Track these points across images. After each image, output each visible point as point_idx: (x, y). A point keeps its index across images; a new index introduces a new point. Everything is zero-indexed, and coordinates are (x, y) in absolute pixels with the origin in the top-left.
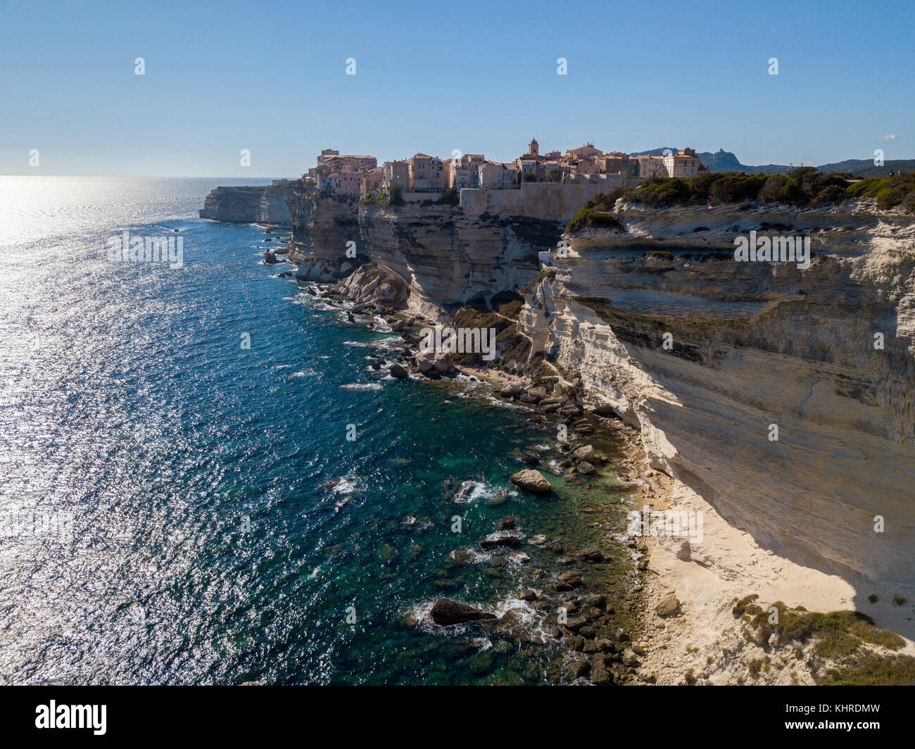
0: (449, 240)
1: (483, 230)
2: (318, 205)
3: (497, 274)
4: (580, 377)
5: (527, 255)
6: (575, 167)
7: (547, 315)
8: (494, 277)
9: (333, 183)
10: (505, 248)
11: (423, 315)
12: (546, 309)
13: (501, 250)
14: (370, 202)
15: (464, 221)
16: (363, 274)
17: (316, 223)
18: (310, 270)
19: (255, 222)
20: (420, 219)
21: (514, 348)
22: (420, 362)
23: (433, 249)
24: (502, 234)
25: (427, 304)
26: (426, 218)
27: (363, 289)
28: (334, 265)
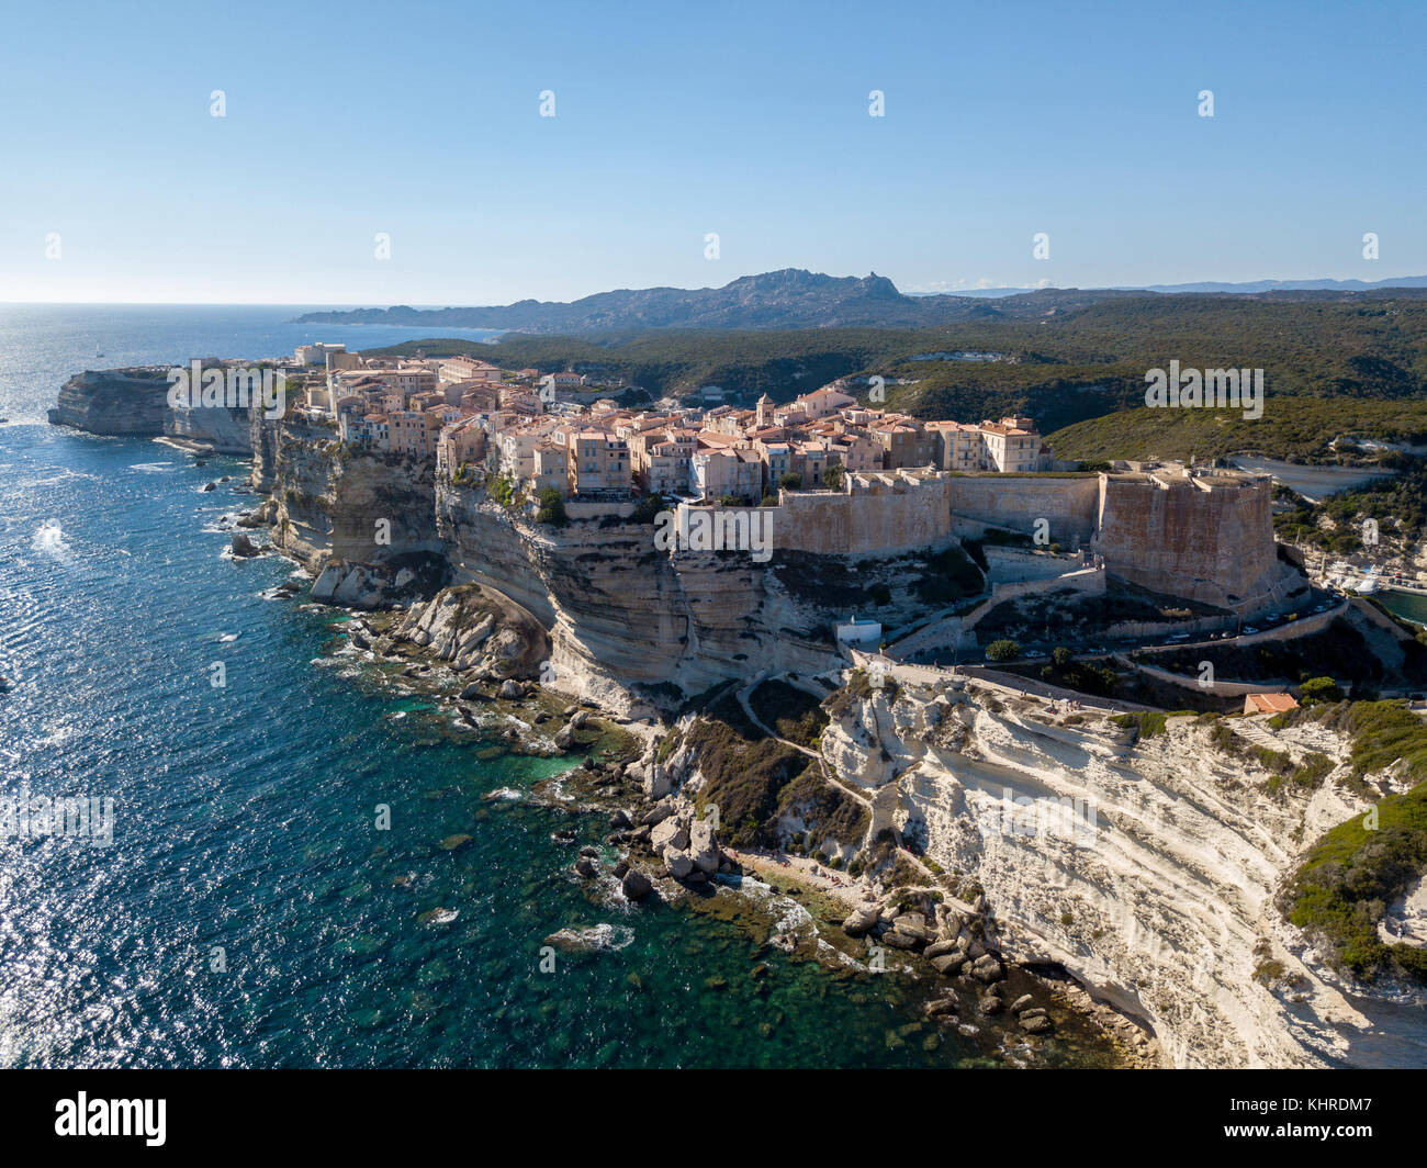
0: (654, 583)
1: (724, 575)
2: (345, 467)
3: (747, 647)
4: (983, 894)
5: (812, 626)
6: (845, 448)
7: (886, 757)
8: (743, 650)
9: (374, 432)
10: (761, 605)
11: (594, 700)
12: (882, 745)
13: (754, 606)
14: (467, 485)
15: (690, 562)
16: (456, 606)
17: (340, 497)
18: (338, 585)
19: (161, 434)
20: (600, 547)
21: (829, 816)
22: (671, 860)
23: (622, 597)
24: (755, 582)
25: (603, 681)
26: (609, 545)
27: (463, 640)
28: (382, 575)
